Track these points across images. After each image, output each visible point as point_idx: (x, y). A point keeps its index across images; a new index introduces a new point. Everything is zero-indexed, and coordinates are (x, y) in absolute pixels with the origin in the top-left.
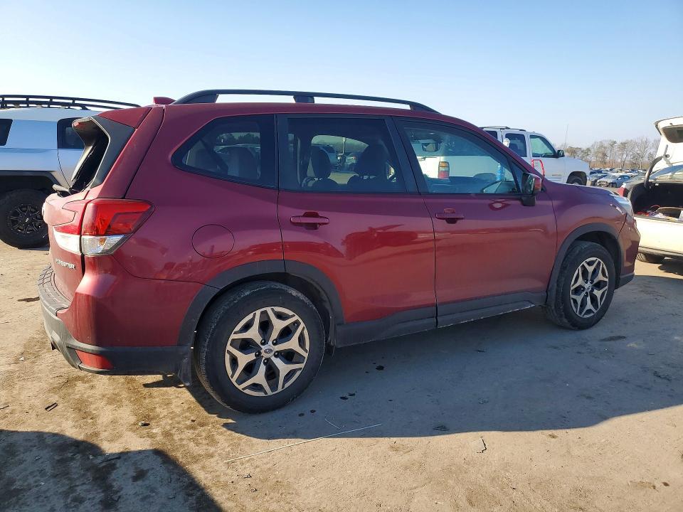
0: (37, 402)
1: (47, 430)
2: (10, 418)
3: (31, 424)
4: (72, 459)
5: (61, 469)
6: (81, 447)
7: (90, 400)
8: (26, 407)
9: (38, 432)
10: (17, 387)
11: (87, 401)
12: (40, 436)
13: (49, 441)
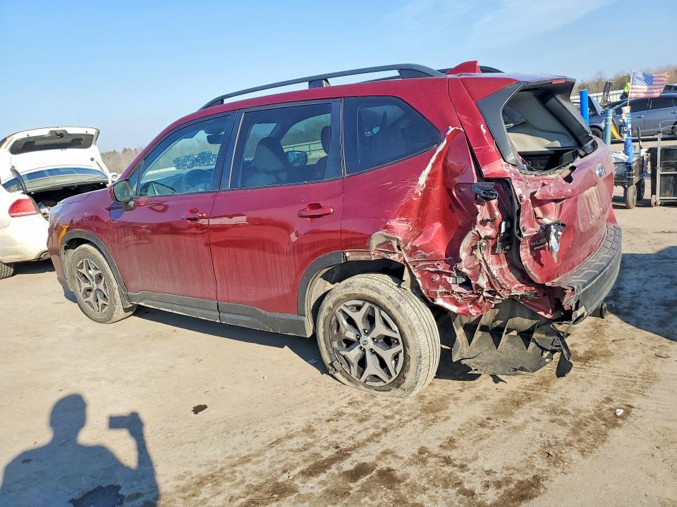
0: (628, 349)
1: (631, 327)
2: (657, 344)
3: (642, 335)
4: (625, 308)
5: (634, 306)
6: (616, 311)
7: (585, 335)
8: (639, 349)
9: (638, 328)
10: (641, 371)
11: (588, 336)
12: (638, 325)
13: (633, 320)
